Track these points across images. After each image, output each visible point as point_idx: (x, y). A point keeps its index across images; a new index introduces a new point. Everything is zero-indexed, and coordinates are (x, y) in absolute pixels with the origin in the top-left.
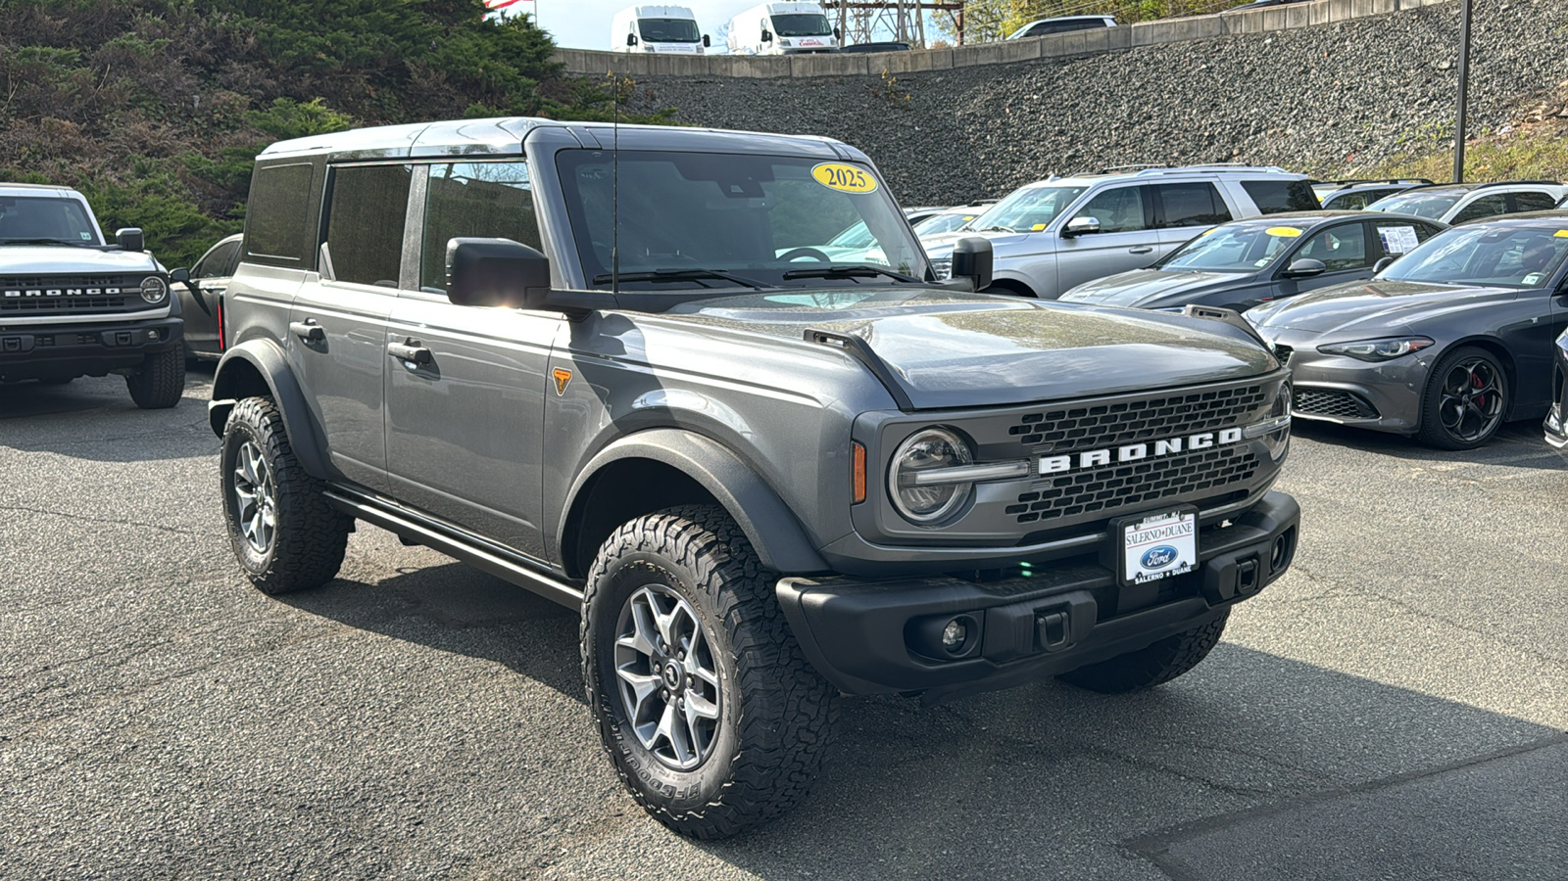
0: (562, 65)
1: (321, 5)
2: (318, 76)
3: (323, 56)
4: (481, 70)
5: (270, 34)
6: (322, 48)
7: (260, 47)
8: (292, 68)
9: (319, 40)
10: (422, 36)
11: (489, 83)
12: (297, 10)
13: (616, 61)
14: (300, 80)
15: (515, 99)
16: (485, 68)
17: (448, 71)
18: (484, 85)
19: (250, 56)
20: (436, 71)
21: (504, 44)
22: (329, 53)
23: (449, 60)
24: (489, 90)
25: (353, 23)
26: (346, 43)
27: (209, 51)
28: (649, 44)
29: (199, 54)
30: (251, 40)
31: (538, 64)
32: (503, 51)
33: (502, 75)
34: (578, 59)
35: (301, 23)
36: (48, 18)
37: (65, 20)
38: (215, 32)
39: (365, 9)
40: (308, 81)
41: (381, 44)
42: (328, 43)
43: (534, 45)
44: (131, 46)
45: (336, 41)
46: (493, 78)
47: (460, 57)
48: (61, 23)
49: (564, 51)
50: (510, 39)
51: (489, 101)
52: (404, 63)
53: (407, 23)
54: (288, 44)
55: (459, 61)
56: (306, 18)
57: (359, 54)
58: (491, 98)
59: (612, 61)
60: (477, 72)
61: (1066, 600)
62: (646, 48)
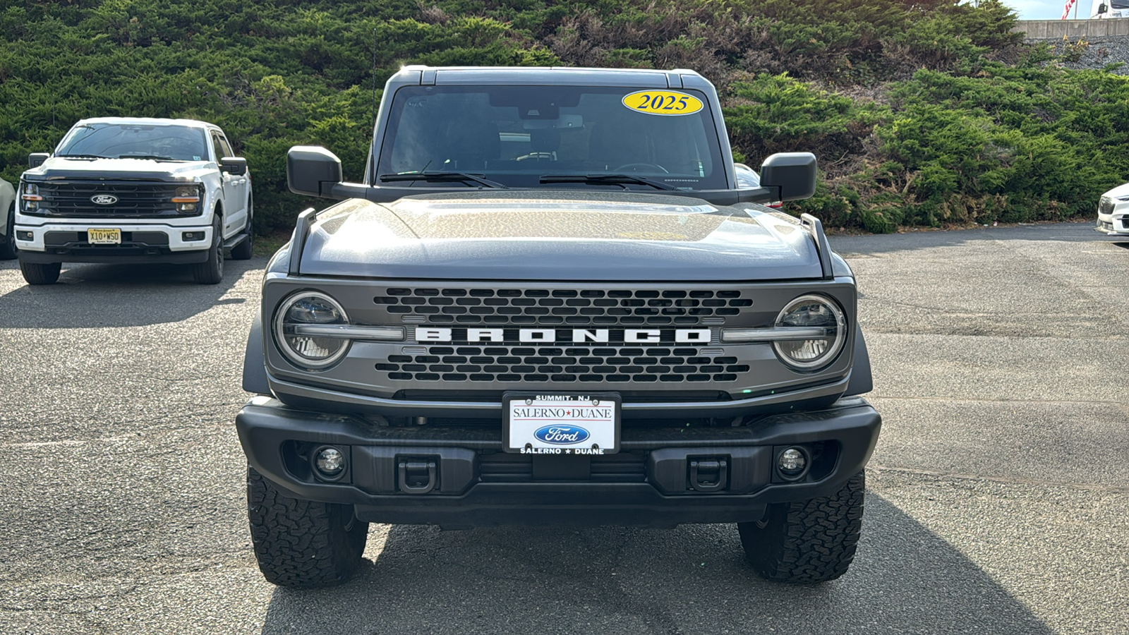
0: (1022, 34)
1: (821, 5)
2: (810, 56)
3: (814, 41)
4: (936, 43)
5: (779, 28)
6: (815, 35)
7: (771, 38)
8: (791, 52)
9: (814, 29)
10: (898, 21)
11: (943, 54)
12: (802, 9)
13: (1076, 26)
14: (796, 60)
15: (963, 63)
16: (941, 41)
17: (911, 46)
18: (939, 53)
19: (763, 46)
20: (902, 46)
21: (968, 21)
22: (820, 38)
23: (913, 37)
24: (944, 58)
25: (843, 16)
26: (833, 30)
27: (737, 44)
28: (1117, 11)
29: (729, 46)
30: (764, 34)
31: (999, 35)
32: (966, 27)
33: (955, 45)
34: (1041, 28)
35: (805, 18)
36: (633, 30)
37: (645, 30)
38: (741, 31)
39: (854, 5)
40: (802, 60)
41: (862, 29)
42: (820, 32)
43: (998, 20)
44: (680, 44)
45: (826, 30)
46: (947, 48)
47: (921, 34)
48: (641, 33)
49: (1029, 22)
50: (974, 17)
51: (942, 66)
52: (879, 43)
53: (886, 12)
54: (790, 34)
55: (921, 37)
56: (809, 15)
57: (842, 38)
58: (945, 63)
59: (1072, 27)
60: (932, 44)
61: (438, 453)
62: (1114, 15)
